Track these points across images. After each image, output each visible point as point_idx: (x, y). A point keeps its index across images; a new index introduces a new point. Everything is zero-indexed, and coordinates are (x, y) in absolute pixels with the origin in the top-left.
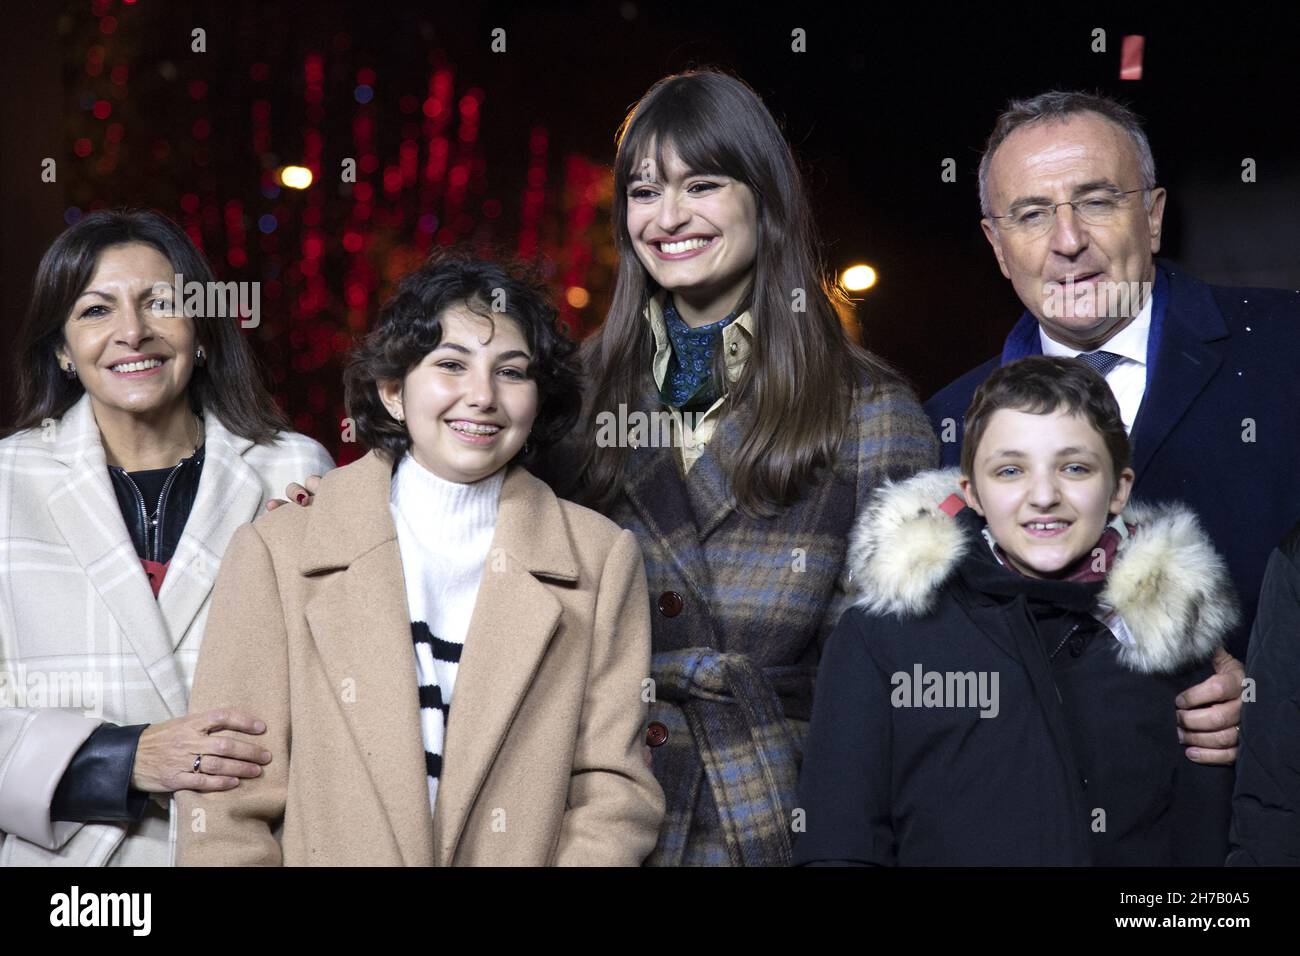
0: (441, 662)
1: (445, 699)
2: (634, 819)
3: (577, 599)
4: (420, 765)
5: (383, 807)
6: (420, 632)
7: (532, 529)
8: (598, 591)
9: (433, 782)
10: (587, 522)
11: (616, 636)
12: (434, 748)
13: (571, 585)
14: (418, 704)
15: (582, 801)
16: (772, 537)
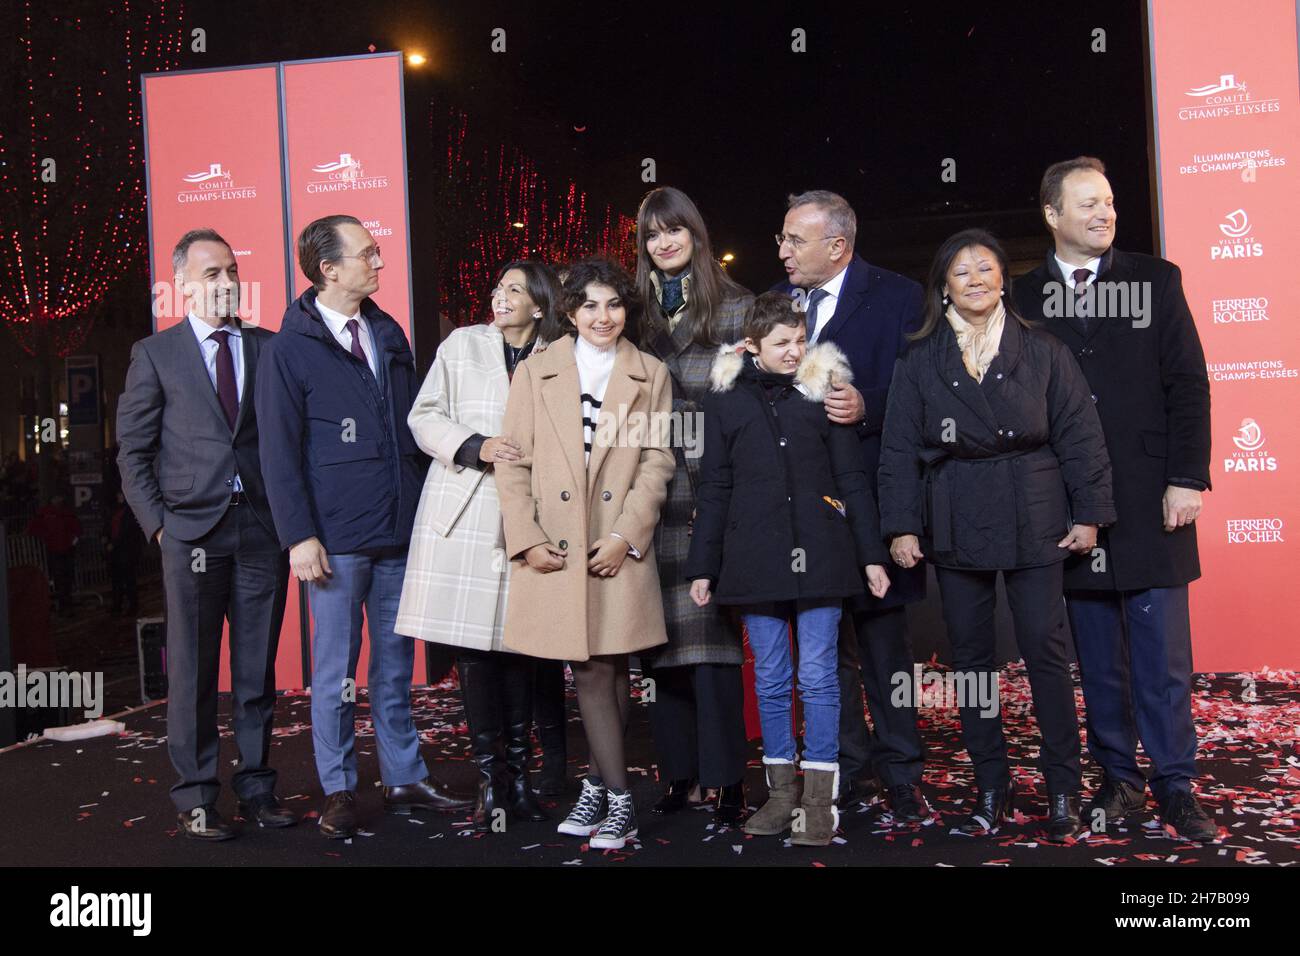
0: (594, 409)
1: (593, 421)
2: (662, 466)
3: (646, 386)
4: (583, 448)
5: (568, 462)
6: (585, 397)
7: (629, 360)
8: (653, 383)
9: (588, 453)
10: (650, 360)
11: (659, 401)
12: (588, 441)
13: (643, 381)
14: (582, 424)
15: (645, 460)
16: (704, 356)
